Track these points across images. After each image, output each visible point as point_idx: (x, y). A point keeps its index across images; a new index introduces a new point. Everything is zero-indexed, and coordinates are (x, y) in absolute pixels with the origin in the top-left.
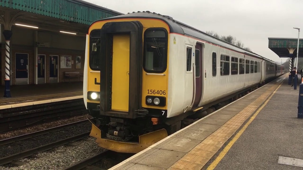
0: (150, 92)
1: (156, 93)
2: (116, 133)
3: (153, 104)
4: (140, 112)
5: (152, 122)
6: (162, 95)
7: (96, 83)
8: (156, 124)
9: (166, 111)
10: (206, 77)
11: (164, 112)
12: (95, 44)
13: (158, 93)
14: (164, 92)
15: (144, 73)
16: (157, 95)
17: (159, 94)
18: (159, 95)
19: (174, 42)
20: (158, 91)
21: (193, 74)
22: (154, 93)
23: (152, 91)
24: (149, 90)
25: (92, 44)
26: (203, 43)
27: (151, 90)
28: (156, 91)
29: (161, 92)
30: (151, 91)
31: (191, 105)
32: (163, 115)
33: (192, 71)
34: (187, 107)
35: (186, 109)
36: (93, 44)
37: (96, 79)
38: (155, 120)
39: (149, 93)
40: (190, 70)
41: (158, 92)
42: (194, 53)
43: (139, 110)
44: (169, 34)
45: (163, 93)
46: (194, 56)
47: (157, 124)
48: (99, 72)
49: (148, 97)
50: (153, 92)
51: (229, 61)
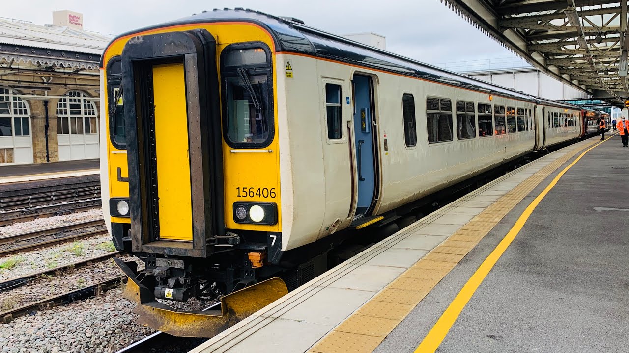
0: (242, 194)
1: (255, 194)
2: (169, 292)
3: (248, 220)
4: (220, 241)
5: (250, 263)
6: (269, 200)
7: (121, 179)
8: (258, 267)
9: (279, 235)
10: (386, 149)
11: (275, 237)
12: (119, 89)
13: (260, 195)
14: (273, 191)
15: (227, 148)
16: (256, 199)
17: (262, 196)
18: (262, 199)
19: (287, 73)
20: (259, 189)
21: (348, 144)
22: (251, 194)
23: (247, 190)
24: (239, 188)
25: (113, 90)
26: (373, 74)
27: (244, 188)
28: (255, 191)
29: (266, 194)
30: (245, 190)
31: (349, 216)
32: (273, 244)
33: (345, 138)
34: (338, 220)
35: (337, 226)
36: (115, 89)
37: (119, 169)
38: (255, 258)
39: (239, 196)
40: (340, 137)
41: (258, 193)
42: (348, 98)
43: (216, 237)
44: (273, 56)
45: (271, 193)
46: (348, 103)
47: (260, 266)
48: (125, 152)
49: (237, 205)
50: (249, 192)
51: (451, 110)
